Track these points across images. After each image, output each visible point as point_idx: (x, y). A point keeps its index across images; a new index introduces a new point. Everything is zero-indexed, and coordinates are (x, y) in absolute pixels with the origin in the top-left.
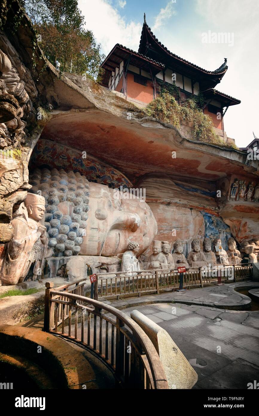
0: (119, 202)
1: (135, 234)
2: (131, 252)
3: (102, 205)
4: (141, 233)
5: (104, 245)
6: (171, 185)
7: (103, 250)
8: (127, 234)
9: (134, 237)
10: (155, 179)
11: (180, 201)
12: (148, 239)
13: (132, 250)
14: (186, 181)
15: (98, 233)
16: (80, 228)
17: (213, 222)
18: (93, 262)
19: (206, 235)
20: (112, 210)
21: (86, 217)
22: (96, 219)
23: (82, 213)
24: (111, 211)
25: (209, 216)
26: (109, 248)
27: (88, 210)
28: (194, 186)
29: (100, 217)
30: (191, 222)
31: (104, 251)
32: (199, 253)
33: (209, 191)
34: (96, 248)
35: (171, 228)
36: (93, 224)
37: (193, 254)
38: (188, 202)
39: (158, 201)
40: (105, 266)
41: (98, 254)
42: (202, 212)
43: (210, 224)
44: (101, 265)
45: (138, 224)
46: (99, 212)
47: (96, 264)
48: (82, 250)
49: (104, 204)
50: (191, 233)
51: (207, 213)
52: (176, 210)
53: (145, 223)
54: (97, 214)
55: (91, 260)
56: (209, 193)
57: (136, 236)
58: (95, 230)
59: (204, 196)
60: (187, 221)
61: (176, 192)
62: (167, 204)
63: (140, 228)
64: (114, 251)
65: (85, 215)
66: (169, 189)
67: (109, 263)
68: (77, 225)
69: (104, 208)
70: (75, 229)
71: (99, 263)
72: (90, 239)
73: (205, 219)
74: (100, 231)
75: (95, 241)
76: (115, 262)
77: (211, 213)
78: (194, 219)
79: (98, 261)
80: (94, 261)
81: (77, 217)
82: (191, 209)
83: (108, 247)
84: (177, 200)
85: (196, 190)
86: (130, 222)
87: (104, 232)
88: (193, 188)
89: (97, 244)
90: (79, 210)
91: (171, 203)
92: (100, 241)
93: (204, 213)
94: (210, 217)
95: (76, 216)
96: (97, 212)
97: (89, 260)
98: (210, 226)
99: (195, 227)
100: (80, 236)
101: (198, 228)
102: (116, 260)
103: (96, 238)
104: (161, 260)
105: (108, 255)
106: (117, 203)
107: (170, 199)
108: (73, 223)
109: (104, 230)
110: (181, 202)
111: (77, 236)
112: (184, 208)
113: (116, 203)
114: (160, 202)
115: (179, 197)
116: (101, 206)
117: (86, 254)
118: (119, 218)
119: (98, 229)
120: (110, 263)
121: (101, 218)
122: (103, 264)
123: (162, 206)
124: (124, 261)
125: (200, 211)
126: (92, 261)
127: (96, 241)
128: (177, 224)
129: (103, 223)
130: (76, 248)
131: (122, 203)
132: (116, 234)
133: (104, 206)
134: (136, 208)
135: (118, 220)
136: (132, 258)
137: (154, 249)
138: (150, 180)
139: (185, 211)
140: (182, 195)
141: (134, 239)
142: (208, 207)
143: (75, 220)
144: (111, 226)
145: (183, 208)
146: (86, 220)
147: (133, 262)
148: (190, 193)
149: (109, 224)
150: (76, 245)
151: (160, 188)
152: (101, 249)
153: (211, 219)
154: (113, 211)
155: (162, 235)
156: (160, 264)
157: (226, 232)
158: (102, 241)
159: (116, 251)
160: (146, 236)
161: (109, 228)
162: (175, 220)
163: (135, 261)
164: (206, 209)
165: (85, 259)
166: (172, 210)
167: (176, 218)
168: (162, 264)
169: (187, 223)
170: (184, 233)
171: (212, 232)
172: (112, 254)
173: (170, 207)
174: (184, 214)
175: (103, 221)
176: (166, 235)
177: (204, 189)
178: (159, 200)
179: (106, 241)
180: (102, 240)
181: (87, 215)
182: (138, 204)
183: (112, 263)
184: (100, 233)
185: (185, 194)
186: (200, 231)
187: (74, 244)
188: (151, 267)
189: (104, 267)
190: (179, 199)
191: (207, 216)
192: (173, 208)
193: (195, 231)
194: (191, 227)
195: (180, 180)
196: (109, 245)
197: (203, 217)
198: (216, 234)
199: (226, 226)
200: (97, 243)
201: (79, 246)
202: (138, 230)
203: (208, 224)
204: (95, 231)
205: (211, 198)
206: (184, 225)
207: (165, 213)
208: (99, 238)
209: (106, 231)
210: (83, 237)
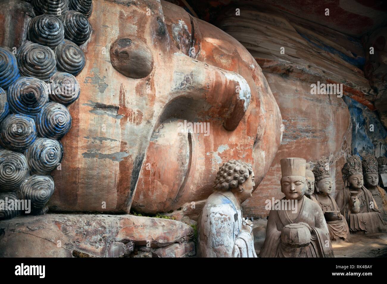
0: (185, 31)
1: (233, 138)
2: (231, 197)
3: (136, 27)
4: (248, 134)
5: (141, 175)
6: (288, 31)
7: (138, 193)
8: (212, 137)
9: (231, 146)
11: (309, 67)
12: (263, 154)
13: (234, 189)
14: (313, 29)
15: (122, 124)
16: (53, 103)
17: (364, 123)
18: (103, 244)
19: (355, 149)
20: (168, 49)
21: (78, 59)
22: (111, 70)
23: (63, 42)
24: (164, 51)
25: (358, 108)
26: (159, 183)
27: (85, 38)
28: (327, 41)
29: (127, 63)
30: (331, 120)
31: (141, 197)
32: (361, 193)
33: (353, 54)
34: (112, 185)
35: (294, 132)
36: (103, 88)
37: (352, 194)
38: (324, 72)
40: (147, 254)
41: (119, 206)
43: (360, 126)
44: (131, 248)
45: (245, 104)
46: (126, 45)
48: (58, 192)
50: (332, 145)
51: (354, 102)
52: (301, 89)
53: (258, 105)
54: (116, 52)
55: (96, 232)
56: (353, 59)
57: (236, 145)
58: (109, 113)
59: (347, 64)
60: (323, 116)
61: (299, 45)
62: (284, 73)
64: (174, 196)
65: (71, 51)
66: (286, 39)
67: (161, 241)
68: (40, 89)
69: (141, 38)
71: (126, 241)
72: (88, 147)
73: (352, 114)
74: (126, 117)
75: (108, 156)
76: (180, 234)
77: (361, 102)
78: (334, 113)
79: (121, 236)
80: (107, 235)
81: (42, 56)
83: (153, 182)
84: (302, 65)
85: (331, 49)
86: (224, 93)
87: (144, 123)
88: (326, 46)
89: (116, 167)
90: (50, 27)
91: (292, 72)
92: (126, 155)
93: (351, 101)
94: (360, 111)
95: (37, 51)
96: (118, 48)
97: (87, 234)
98: (361, 131)
99: (338, 131)
100: (49, 135)
101: (342, 134)
102: (182, 227)
103: (113, 144)
104: (310, 219)
105: (155, 208)
106: (179, 34)
107: (289, 60)
108: (24, 79)
109: (140, 114)
110: (312, 72)
111: (39, 136)
113: (176, 33)
114: (269, 67)
115: (307, 59)
116: (133, 28)
117: (77, 208)
118: (192, 75)
119: (121, 110)
120: (165, 238)
121: (133, 69)
124: (214, 231)
126: (99, 237)
127: (113, 157)
128: (306, 123)
129: (139, 90)
130: (34, 185)
131: (193, 37)
132: (180, 134)
133: (143, 32)
134: (230, 61)
135: (188, 85)
136: (236, 216)
137: (290, 183)
140: (313, 55)
141: (232, 154)
142: (357, 88)
143: (33, 65)
144: (167, 102)
146: (76, 74)
147: (240, 232)
148: (324, 53)
149: (157, 95)
150: (32, 171)
151: (268, 33)
152: (132, 190)
153: (363, 116)
154: (172, 51)
156: (313, 233)
157: (385, 144)
158: (134, 158)
159: (179, 196)
160: (259, 147)
161: (158, 109)
162: (301, 112)
163: (244, 228)
164: (354, 92)
165: (70, 229)
166: (294, 88)
167: (304, 109)
168: (318, 231)
169: (325, 123)
170: (318, 144)
171: (364, 144)
172: (169, 204)
173: (289, 81)
175: (138, 82)
177: (345, 51)
178: (268, 61)
179: (148, 157)
180: (133, 153)
181: (83, 54)
183: (171, 241)
184: (129, 124)
185: (315, 54)
186: (345, 142)
187: (26, 165)
188: (289, 245)
190: (308, 64)
191: (356, 107)
192: (296, 85)
193: (337, 140)
194: (331, 130)
195: (302, 26)
196: (157, 175)
197: (347, 110)
198: (370, 148)
200: (117, 163)
201: (47, 178)
202: (242, 126)
203: (357, 126)
204: (109, 117)
205: (359, 70)
206: (319, 128)
207: (281, 94)
208: (124, 144)
209: (149, 122)
210: (66, 141)
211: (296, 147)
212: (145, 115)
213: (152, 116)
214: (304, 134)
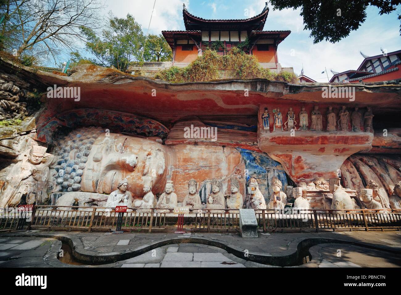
1: (133, 174)
4: (138, 172)
6: (199, 125)
8: (125, 174)
10: (183, 122)
11: (206, 139)
14: (219, 120)
16: (79, 169)
17: (254, 159)
21: (86, 160)
22: (92, 161)
23: (82, 157)
25: (247, 153)
27: (89, 155)
28: (228, 123)
30: (224, 160)
33: (248, 125)
35: (197, 167)
36: (90, 165)
39: (185, 142)
40: (96, 202)
41: (94, 191)
42: (237, 148)
43: (250, 161)
44: (91, 201)
47: (86, 200)
48: (82, 187)
49: (102, 149)
51: (244, 150)
52: (204, 149)
55: (83, 196)
56: (249, 128)
57: (134, 176)
58: (90, 170)
59: (241, 131)
60: (217, 159)
62: (195, 144)
63: (138, 168)
65: (85, 158)
67: (98, 200)
70: (74, 170)
71: (90, 199)
72: (86, 178)
73: (243, 156)
75: (90, 180)
77: (249, 149)
78: (226, 157)
79: (89, 197)
82: (224, 147)
85: (232, 127)
91: (198, 143)
92: (93, 179)
93: (240, 150)
94: (249, 154)
96: (95, 156)
98: (252, 164)
99: (229, 165)
100: (78, 176)
101: (234, 166)
103: (91, 177)
106: (119, 147)
108: (75, 166)
109: (97, 170)
110: (208, 141)
111: (76, 176)
112: (215, 146)
114: (186, 143)
116: (100, 150)
119: (93, 170)
120: (100, 199)
121: (97, 161)
122: (94, 200)
123: (189, 147)
125: (235, 148)
128: (205, 163)
129: (97, 165)
133: (102, 151)
135: (111, 162)
138: (179, 124)
139: (215, 149)
142: (243, 143)
144: (105, 166)
145: (213, 146)
146: (85, 163)
147: (117, 200)
148: (222, 130)
149: (103, 165)
153: (252, 156)
155: (187, 175)
157: (277, 170)
160: (148, 176)
161: (102, 168)
162: (202, 159)
163: (119, 199)
164: (242, 145)
166: (200, 149)
167: (204, 157)
169: (218, 162)
170: (214, 172)
171: (256, 170)
173: (197, 146)
174: (214, 152)
175: (98, 163)
176: (191, 175)
177: (242, 125)
180: (96, 179)
181: (87, 158)
182: (142, 147)
183: (102, 200)
184: (94, 173)
187: (73, 182)
189: (94, 203)
191: (245, 152)
192: (201, 147)
193: (229, 169)
194: (224, 166)
195: (212, 120)
196: (106, 184)
197: (239, 154)
198: (262, 172)
199: (275, 163)
200: (91, 181)
202: (136, 170)
203: (248, 161)
205: (250, 132)
206: (214, 164)
207: (191, 152)
208: (93, 177)
209: (99, 172)
210: (82, 177)
211: (198, 174)
212: (98, 170)
213: (100, 170)
214: (203, 168)
